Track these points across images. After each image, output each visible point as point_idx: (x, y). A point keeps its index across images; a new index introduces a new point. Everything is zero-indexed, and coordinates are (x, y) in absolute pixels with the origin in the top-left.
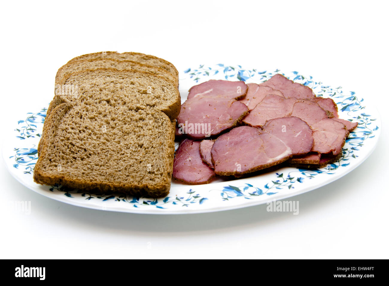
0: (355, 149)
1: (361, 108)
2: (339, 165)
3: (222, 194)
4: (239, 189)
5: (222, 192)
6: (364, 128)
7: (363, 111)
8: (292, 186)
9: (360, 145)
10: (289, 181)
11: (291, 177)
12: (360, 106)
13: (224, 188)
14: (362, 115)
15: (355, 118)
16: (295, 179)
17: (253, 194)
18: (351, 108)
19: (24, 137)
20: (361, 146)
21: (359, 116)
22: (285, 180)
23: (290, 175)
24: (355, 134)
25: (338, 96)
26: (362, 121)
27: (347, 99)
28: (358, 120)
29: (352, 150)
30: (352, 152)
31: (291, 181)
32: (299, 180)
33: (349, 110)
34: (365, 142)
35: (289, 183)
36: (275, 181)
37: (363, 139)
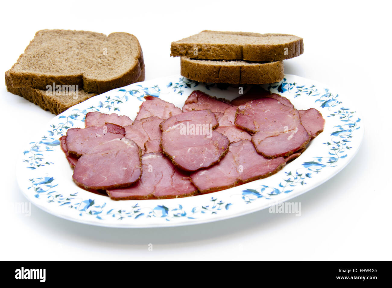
0: (347, 141)
1: (338, 103)
2: (339, 158)
3: (244, 198)
4: (256, 191)
5: (243, 196)
6: (348, 121)
7: (341, 106)
8: (304, 182)
9: (349, 137)
10: (299, 177)
11: (300, 173)
12: (337, 102)
13: (243, 192)
14: (342, 109)
15: (336, 112)
16: (304, 176)
17: (272, 194)
18: (330, 104)
19: (35, 167)
20: (351, 138)
21: (339, 111)
22: (296, 177)
23: (298, 172)
24: (342, 127)
25: (314, 95)
26: (344, 115)
27: (323, 96)
28: (339, 114)
29: (344, 143)
30: (345, 144)
31: (301, 177)
32: (307, 175)
33: (328, 106)
34: (353, 134)
35: (299, 179)
36: (287, 179)
37: (350, 131)
